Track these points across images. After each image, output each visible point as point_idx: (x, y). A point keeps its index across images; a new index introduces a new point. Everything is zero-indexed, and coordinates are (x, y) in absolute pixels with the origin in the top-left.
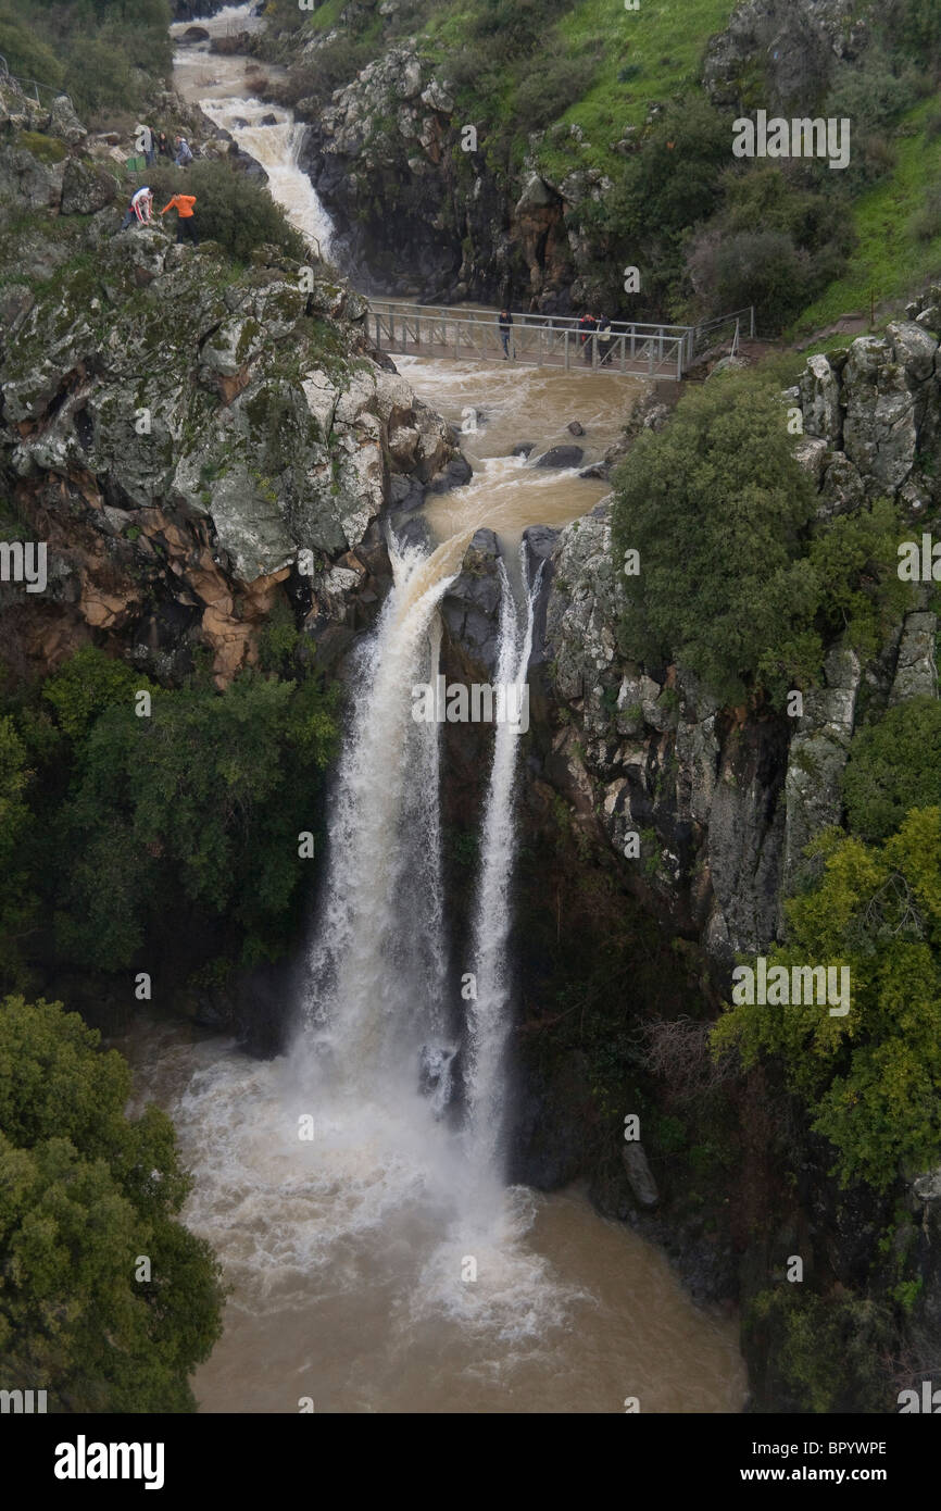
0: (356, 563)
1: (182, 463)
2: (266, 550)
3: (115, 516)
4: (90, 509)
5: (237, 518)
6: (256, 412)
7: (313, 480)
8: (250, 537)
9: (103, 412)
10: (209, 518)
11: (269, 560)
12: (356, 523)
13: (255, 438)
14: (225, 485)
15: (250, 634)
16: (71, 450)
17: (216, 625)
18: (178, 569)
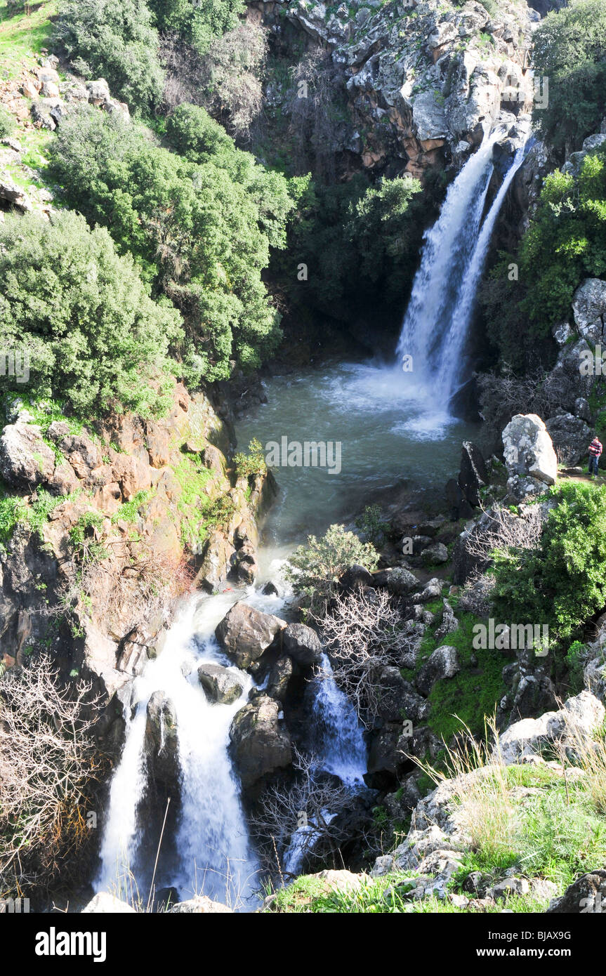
0: (470, 140)
1: (407, 83)
3: (380, 112)
4: (372, 108)
5: (423, 110)
6: (444, 66)
7: (459, 97)
8: (428, 120)
9: (383, 61)
10: (412, 109)
11: (432, 132)
13: (442, 79)
14: (422, 96)
15: (424, 174)
16: (369, 78)
17: (409, 166)
18: (400, 139)
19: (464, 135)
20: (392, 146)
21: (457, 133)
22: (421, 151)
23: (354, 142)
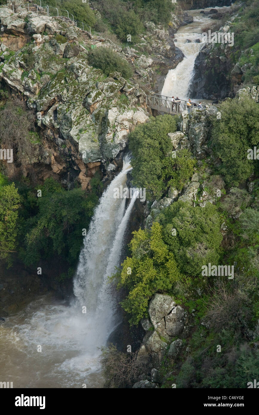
0: (116, 164)
1: (74, 127)
2: (92, 155)
3: (60, 141)
4: (54, 138)
5: (86, 145)
6: (97, 117)
7: (107, 137)
8: (88, 151)
9: (59, 111)
10: (78, 144)
11: (92, 158)
12: (116, 151)
13: (96, 124)
14: (85, 135)
15: (90, 181)
16: (51, 120)
17: (81, 176)
18: (73, 158)
19: (111, 161)
20: (69, 162)
21: (108, 159)
22: (87, 167)
23: (45, 158)
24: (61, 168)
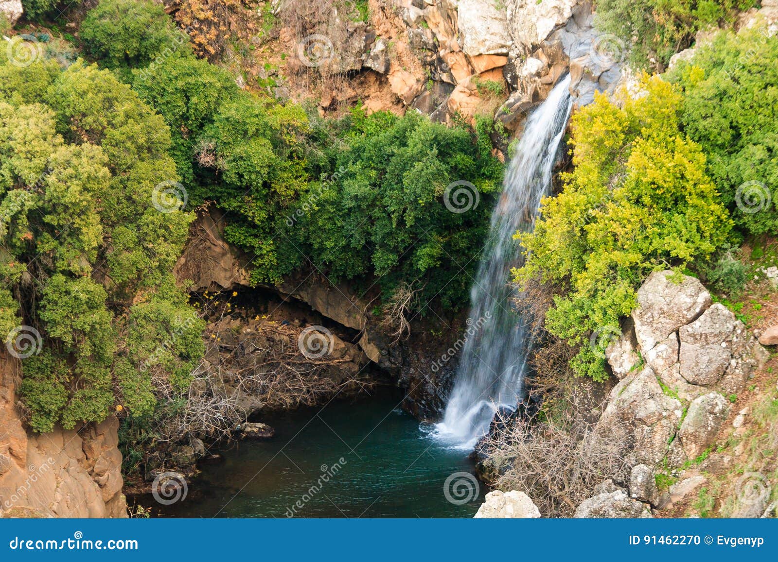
0: (543, 57)
2: (488, 37)
3: (413, 12)
8: (479, 26)
10: (456, 9)
11: (487, 44)
15: (477, 106)
17: (458, 95)
18: (442, 53)
19: (534, 50)
20: (431, 64)
21: (524, 46)
22: (473, 72)
23: (376, 58)
24: (412, 81)
